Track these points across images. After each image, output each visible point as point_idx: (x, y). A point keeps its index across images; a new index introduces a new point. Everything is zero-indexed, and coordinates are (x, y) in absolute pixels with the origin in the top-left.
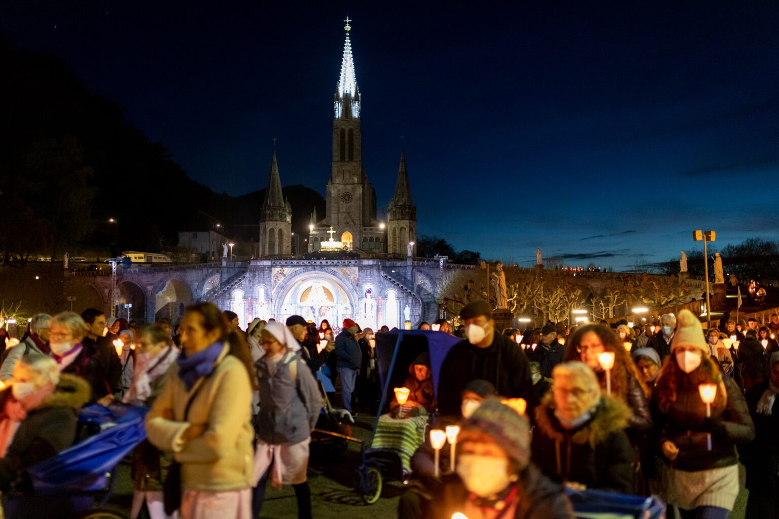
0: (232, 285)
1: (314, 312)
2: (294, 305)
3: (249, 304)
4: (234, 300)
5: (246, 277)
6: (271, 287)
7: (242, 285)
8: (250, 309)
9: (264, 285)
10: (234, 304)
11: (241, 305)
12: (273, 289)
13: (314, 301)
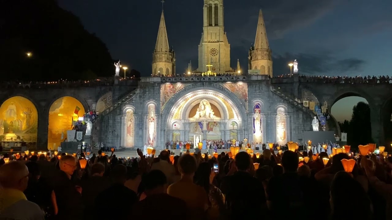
0: (123, 101)
1: (202, 128)
2: (183, 121)
3: (139, 119)
4: (125, 116)
5: (136, 93)
6: (161, 103)
7: (132, 101)
8: (141, 124)
9: (154, 100)
10: (125, 119)
11: (131, 120)
12: (163, 105)
13: (202, 116)
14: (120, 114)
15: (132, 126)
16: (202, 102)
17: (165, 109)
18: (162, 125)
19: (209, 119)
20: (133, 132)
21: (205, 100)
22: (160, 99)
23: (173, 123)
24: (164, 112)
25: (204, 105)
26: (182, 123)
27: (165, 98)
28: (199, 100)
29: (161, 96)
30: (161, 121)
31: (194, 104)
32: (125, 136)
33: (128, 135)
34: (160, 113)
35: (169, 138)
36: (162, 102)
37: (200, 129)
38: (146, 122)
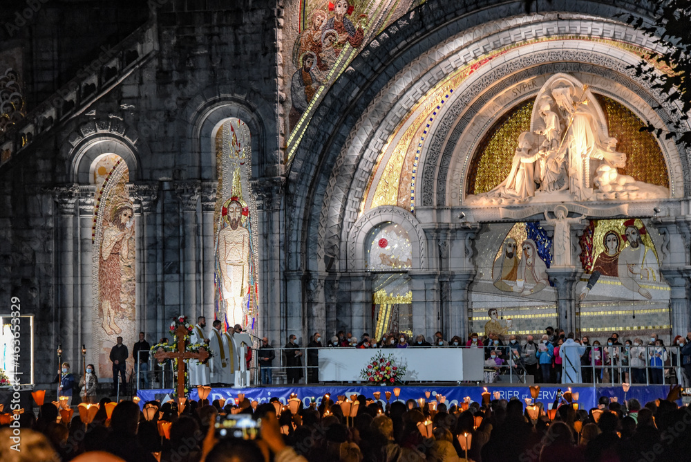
1: (546, 255)
2: (427, 218)
3: (163, 213)
4: (85, 194)
5: (141, 56)
6: (280, 110)
7: (120, 103)
8: (173, 243)
9: (243, 97)
10: (83, 212)
11: (123, 219)
12: (294, 119)
13: (545, 185)
14: (55, 184)
15: (130, 254)
16: (549, 92)
17: (309, 144)
18: (293, 248)
19: (588, 203)
20: (133, 293)
21: (561, 77)
22: (275, 85)
23: (367, 227)
24: (298, 164)
25: (561, 113)
26: (420, 228)
27: (305, 79)
28: (527, 81)
29: (280, 71)
30: (288, 218)
31: (493, 110)
32: (91, 313)
33: (107, 305)
34: (275, 172)
35: (346, 321)
36: (289, 106)
37: (539, 264)
38: (200, 231)
